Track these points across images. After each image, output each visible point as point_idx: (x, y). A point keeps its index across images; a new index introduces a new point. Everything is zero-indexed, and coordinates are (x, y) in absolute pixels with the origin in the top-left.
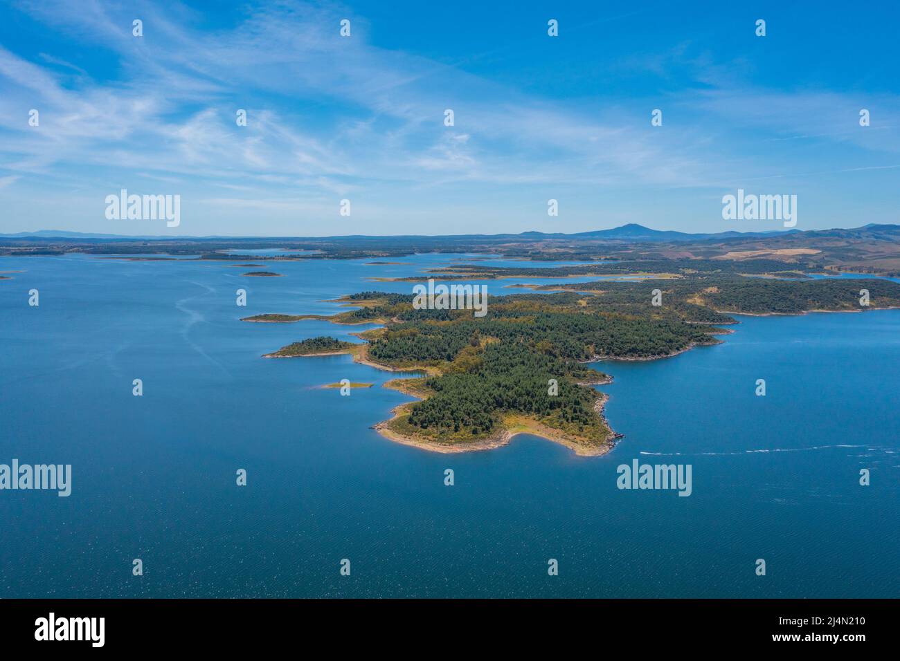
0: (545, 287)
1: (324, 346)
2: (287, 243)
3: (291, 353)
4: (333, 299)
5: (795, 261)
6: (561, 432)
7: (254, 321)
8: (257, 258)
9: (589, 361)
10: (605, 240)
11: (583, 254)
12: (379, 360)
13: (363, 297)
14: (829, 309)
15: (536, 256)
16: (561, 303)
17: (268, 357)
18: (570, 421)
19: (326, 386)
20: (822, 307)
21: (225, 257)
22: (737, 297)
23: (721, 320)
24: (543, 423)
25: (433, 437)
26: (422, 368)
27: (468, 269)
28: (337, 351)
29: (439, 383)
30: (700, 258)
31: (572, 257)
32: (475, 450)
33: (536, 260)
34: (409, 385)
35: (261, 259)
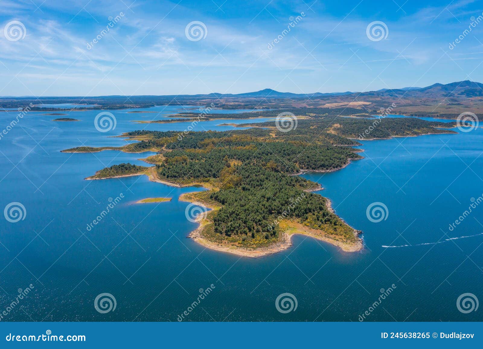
0: (242, 125)
1: (127, 170)
2: (74, 100)
3: (105, 176)
4: (117, 136)
5: (361, 108)
6: (323, 233)
7: (70, 152)
8: (59, 109)
9: (299, 174)
10: (255, 98)
11: (249, 105)
12: (168, 179)
13: (136, 134)
14: (401, 135)
15: (224, 107)
16: (261, 135)
17: (89, 179)
18: (324, 223)
19: (140, 202)
20: (397, 134)
21: (38, 109)
22: (354, 129)
23: (353, 143)
24: (305, 225)
25: (239, 243)
26: (199, 184)
27: (190, 115)
28: (136, 173)
29: (222, 197)
30: (312, 107)
31: (244, 107)
32: (273, 252)
33: (225, 109)
34: (198, 198)
35: (62, 110)
